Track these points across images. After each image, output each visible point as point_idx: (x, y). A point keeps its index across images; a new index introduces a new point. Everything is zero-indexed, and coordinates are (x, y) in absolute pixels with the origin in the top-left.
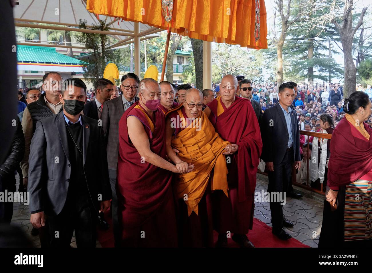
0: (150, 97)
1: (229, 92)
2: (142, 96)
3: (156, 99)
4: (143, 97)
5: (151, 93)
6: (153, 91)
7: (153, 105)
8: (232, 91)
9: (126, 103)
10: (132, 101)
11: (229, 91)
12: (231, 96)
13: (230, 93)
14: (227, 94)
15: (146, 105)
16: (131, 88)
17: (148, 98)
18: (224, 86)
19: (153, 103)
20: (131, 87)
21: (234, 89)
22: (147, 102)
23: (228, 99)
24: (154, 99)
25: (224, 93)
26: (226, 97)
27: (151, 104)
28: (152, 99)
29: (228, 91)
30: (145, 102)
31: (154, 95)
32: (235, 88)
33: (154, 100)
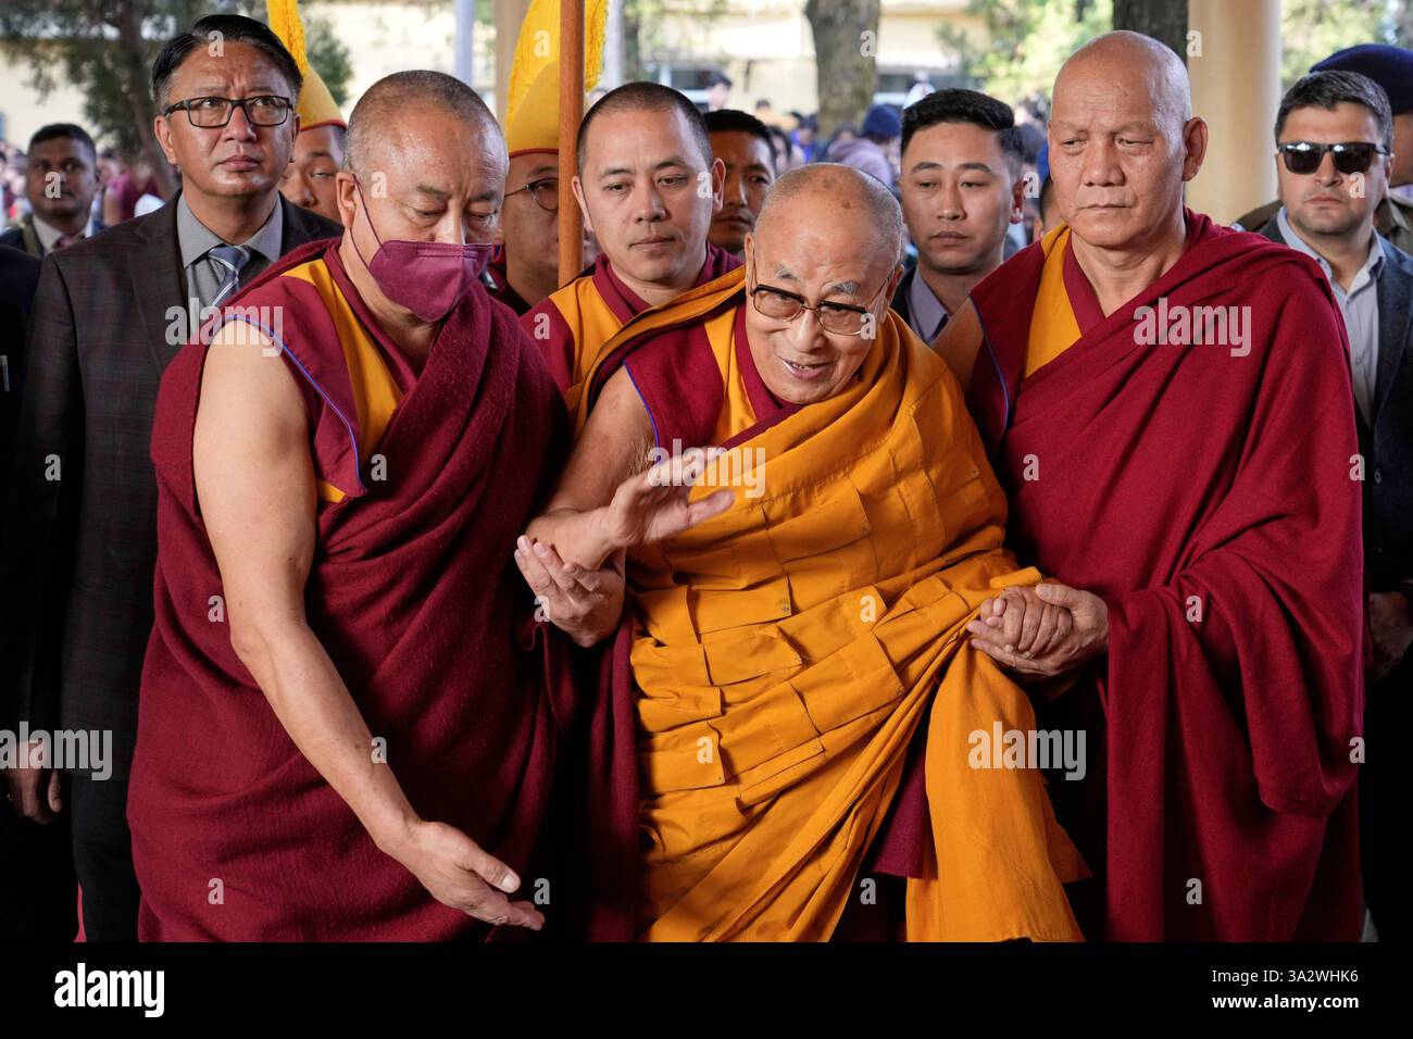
0: (405, 216)
1: (1114, 178)
2: (356, 195)
3: (450, 241)
4: (360, 212)
5: (422, 189)
6: (436, 180)
7: (422, 280)
8: (1140, 161)
9: (205, 256)
10: (251, 242)
11: (1118, 168)
12: (1138, 211)
13: (1123, 181)
14: (1104, 196)
15: (376, 269)
16: (238, 111)
17: (395, 227)
18: (1071, 126)
19: (427, 266)
20: (241, 103)
21: (1157, 143)
22: (382, 246)
23: (1113, 230)
24: (433, 238)
25: (1083, 187)
26: (1100, 219)
27: (411, 267)
28: (423, 237)
29: (1109, 170)
30: (372, 248)
31: (441, 212)
32: (1165, 142)
33: (431, 244)
